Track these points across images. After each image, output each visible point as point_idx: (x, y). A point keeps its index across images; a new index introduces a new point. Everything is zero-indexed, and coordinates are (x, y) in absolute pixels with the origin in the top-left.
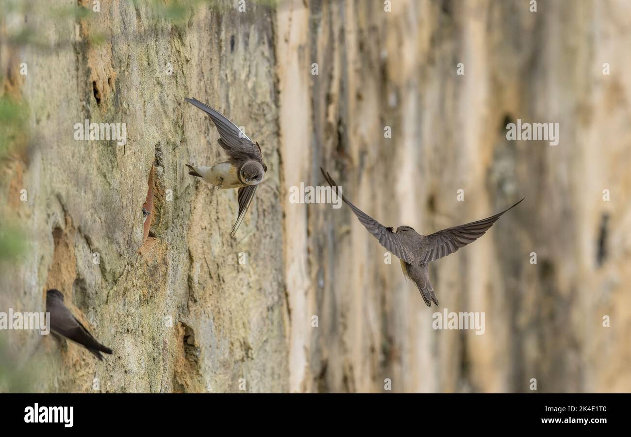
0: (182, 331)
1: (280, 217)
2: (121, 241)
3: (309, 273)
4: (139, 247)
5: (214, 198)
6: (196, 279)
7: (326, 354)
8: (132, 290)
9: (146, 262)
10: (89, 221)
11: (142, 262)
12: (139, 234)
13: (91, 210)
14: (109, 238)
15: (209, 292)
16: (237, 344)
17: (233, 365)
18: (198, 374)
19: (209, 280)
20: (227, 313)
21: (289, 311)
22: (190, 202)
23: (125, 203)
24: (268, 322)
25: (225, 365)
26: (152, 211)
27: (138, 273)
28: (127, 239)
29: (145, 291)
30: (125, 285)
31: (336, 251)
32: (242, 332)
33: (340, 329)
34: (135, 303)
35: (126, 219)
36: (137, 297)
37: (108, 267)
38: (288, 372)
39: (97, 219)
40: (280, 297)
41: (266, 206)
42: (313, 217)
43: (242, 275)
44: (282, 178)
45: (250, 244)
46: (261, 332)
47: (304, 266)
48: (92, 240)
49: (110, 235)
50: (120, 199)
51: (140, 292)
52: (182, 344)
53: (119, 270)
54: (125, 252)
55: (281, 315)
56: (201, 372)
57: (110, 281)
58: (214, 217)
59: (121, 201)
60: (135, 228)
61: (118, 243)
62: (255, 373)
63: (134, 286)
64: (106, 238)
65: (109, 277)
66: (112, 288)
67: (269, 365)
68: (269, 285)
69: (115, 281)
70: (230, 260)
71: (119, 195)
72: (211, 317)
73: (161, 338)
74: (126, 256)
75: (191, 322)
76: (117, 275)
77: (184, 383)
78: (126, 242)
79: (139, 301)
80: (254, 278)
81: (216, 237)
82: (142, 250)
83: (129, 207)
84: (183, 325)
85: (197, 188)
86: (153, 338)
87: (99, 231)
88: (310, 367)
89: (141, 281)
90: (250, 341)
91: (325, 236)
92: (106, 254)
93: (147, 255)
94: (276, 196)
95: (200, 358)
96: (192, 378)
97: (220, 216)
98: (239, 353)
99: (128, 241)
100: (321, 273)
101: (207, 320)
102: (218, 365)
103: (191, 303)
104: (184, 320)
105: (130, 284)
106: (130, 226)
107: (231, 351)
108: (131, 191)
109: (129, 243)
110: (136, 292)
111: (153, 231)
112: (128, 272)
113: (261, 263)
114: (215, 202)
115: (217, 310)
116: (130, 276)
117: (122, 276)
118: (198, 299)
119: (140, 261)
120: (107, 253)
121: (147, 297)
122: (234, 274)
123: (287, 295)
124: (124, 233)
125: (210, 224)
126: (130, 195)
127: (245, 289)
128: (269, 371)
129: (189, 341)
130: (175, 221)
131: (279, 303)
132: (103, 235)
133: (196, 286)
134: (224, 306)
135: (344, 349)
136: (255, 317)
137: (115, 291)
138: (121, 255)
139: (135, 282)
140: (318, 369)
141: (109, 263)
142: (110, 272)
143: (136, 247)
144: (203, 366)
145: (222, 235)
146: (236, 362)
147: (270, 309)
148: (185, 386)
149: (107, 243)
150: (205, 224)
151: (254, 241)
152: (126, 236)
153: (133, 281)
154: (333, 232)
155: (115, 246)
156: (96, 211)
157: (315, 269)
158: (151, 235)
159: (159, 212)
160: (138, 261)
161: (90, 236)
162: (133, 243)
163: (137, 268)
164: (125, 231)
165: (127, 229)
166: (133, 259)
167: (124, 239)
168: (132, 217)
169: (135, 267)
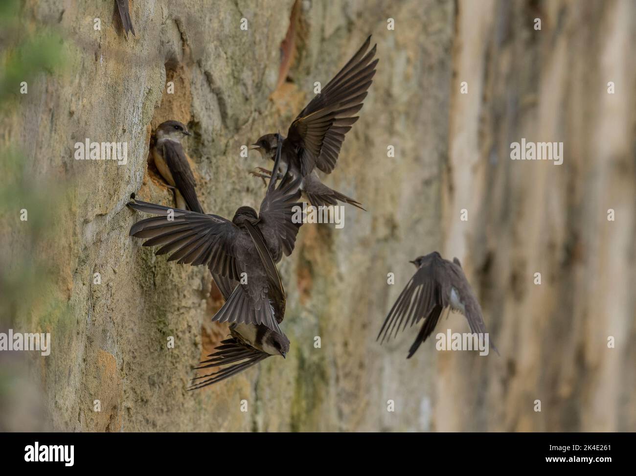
1: (449, 76)
2: (249, 83)
3: (480, 145)
4: (271, 92)
7: (492, 244)
9: (278, 111)
10: (212, 55)
11: (274, 110)
12: (273, 76)
13: (215, 42)
14: (234, 77)
16: (382, 220)
17: (374, 243)
18: (330, 249)
20: (373, 182)
21: (451, 189)
22: (339, 46)
24: (422, 198)
25: (364, 243)
26: (293, 52)
27: (267, 123)
28: (256, 81)
30: (249, 135)
32: (389, 208)
33: (513, 217)
35: (257, 57)
37: (230, 112)
39: (222, 54)
40: (440, 171)
41: (434, 60)
42: (492, 79)
43: (395, 138)
44: (456, 30)
45: (409, 104)
46: (412, 208)
47: (474, 138)
48: (213, 78)
49: (236, 74)
53: (243, 117)
54: (253, 97)
55: (439, 191)
56: (334, 248)
57: (231, 128)
59: (253, 36)
60: (267, 69)
61: (245, 85)
64: (231, 77)
65: (230, 123)
66: (233, 137)
68: (428, 154)
69: (237, 129)
70: (383, 119)
71: (252, 29)
74: (254, 101)
76: (240, 122)
77: (312, 259)
78: (255, 84)
80: (409, 144)
82: (275, 96)
83: (264, 44)
85: (349, 30)
87: (223, 68)
90: (399, 218)
91: (504, 105)
92: (229, 96)
93: (280, 103)
94: (447, 51)
96: (322, 254)
98: (383, 231)
99: (257, 84)
100: (495, 148)
102: (356, 241)
105: (256, 134)
106: (262, 66)
107: (374, 229)
108: (268, 25)
109: (259, 86)
111: (291, 75)
112: (254, 120)
113: (421, 127)
115: (361, 176)
116: (256, 126)
117: (247, 124)
119: (271, 108)
120: (231, 95)
122: (386, 136)
123: (449, 170)
124: (253, 74)
126: (265, 30)
127: (397, 157)
130: (320, 66)
131: (439, 177)
132: (227, 72)
134: (371, 173)
135: (516, 240)
136: (407, 189)
137: (235, 140)
138: (247, 99)
139: (262, 133)
140: (480, 261)
141: (231, 107)
142: (232, 117)
143: (267, 91)
144: (337, 241)
146: (378, 241)
147: (427, 183)
148: (313, 263)
149: (232, 83)
151: (415, 101)
152: (255, 78)
153: (259, 131)
154: (516, 101)
155: (241, 88)
156: (221, 44)
157: (488, 142)
158: (289, 80)
159: (300, 54)
160: (269, 108)
161: (212, 73)
162: (264, 87)
163: (266, 116)
164: (256, 71)
165: (258, 69)
166: (262, 106)
167: (253, 81)
168: (265, 56)
169: (264, 115)
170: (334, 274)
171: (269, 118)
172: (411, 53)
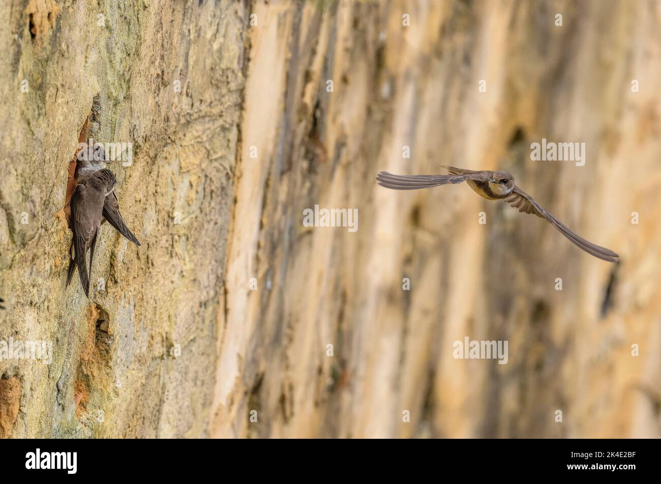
0: (95, 314)
1: (230, 201)
2: (37, 200)
3: (256, 271)
4: (58, 210)
5: (155, 168)
6: (120, 257)
7: (263, 366)
8: (42, 257)
9: (64, 229)
10: (3, 171)
11: (59, 227)
12: (60, 195)
13: (6, 160)
14: (23, 194)
15: (133, 274)
16: (159, 339)
17: (149, 361)
18: (107, 365)
19: (136, 261)
20: (152, 301)
21: (226, 311)
22: (125, 169)
23: (48, 158)
24: (198, 319)
25: (140, 360)
27: (52, 240)
28: (44, 199)
29: (58, 263)
30: (35, 251)
31: (292, 250)
32: (166, 327)
33: (285, 341)
34: (44, 273)
35: (46, 175)
36: (48, 267)
37: (17, 227)
38: (214, 380)
39: (13, 171)
40: (216, 293)
41: (215, 186)
42: (269, 207)
43: (175, 261)
44: (238, 158)
45: (190, 227)
46: (188, 329)
47: (250, 262)
48: (3, 193)
49: (25, 191)
50: (42, 151)
51: (52, 262)
52: (94, 329)
53: (30, 233)
54: (40, 213)
55: (215, 313)
56: (111, 364)
57: (18, 243)
58: (152, 189)
59: (44, 155)
60: (55, 188)
61: (33, 202)
62: (175, 374)
63: (45, 253)
64: (20, 194)
65: (18, 239)
66: (19, 252)
67: (193, 368)
68: (206, 278)
69: (24, 245)
70: (164, 241)
71: (42, 147)
72: (132, 303)
73: (69, 318)
74: (41, 218)
75: (107, 305)
76: (27, 238)
77: (90, 374)
78: (43, 202)
79: (49, 271)
80: (189, 266)
81: (151, 212)
82: (61, 214)
83: (53, 163)
84: (98, 307)
85: (136, 154)
86: (60, 317)
87: (13, 185)
88: (242, 378)
89: (54, 249)
90: (174, 337)
91: (281, 233)
92: (17, 212)
94: (228, 177)
95: (113, 347)
96: (99, 369)
97: (159, 190)
98: (159, 350)
99: (45, 201)
100: (270, 273)
101: (127, 305)
102: (133, 359)
103: (110, 284)
104: (100, 302)
105: (41, 250)
106: (51, 185)
107: (150, 346)
108: (58, 145)
109: (47, 204)
110: (46, 261)
112: (40, 237)
113: (200, 250)
114: (155, 173)
115: (140, 296)
116: (42, 242)
117: (32, 240)
118: (119, 281)
119: (57, 226)
120: (19, 211)
121: (59, 269)
122: (167, 258)
123: (226, 292)
124: (42, 192)
125: (146, 197)
126: (55, 150)
127: (176, 278)
128: (191, 375)
129: (103, 327)
131: (215, 299)
132: (17, 189)
133: (119, 265)
134: (150, 293)
135: (286, 365)
136: (184, 310)
137: (22, 255)
138: (34, 216)
139: (47, 249)
140: (251, 383)
141: (19, 223)
142: (19, 233)
143: (54, 209)
144: (114, 358)
145: (158, 212)
146: (154, 359)
147: (204, 304)
148: (91, 377)
149: (20, 200)
150: (140, 196)
151: (195, 224)
152: (43, 195)
153: (45, 247)
154: (291, 229)
155: (29, 205)
156: (12, 161)
157: (264, 267)
160: (55, 225)
162: (51, 204)
163: (52, 233)
164: (44, 189)
165: (46, 187)
166: (48, 223)
167: (41, 198)
168: (54, 175)
169: (50, 232)
170: (110, 389)
171: (55, 234)
172: (194, 179)
